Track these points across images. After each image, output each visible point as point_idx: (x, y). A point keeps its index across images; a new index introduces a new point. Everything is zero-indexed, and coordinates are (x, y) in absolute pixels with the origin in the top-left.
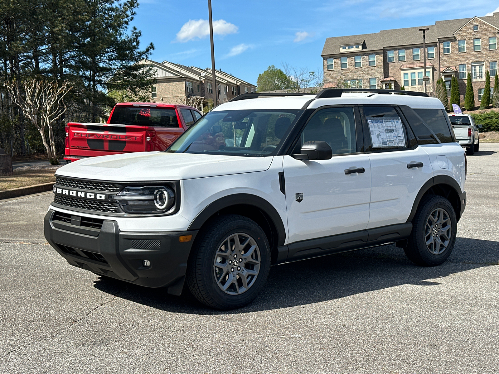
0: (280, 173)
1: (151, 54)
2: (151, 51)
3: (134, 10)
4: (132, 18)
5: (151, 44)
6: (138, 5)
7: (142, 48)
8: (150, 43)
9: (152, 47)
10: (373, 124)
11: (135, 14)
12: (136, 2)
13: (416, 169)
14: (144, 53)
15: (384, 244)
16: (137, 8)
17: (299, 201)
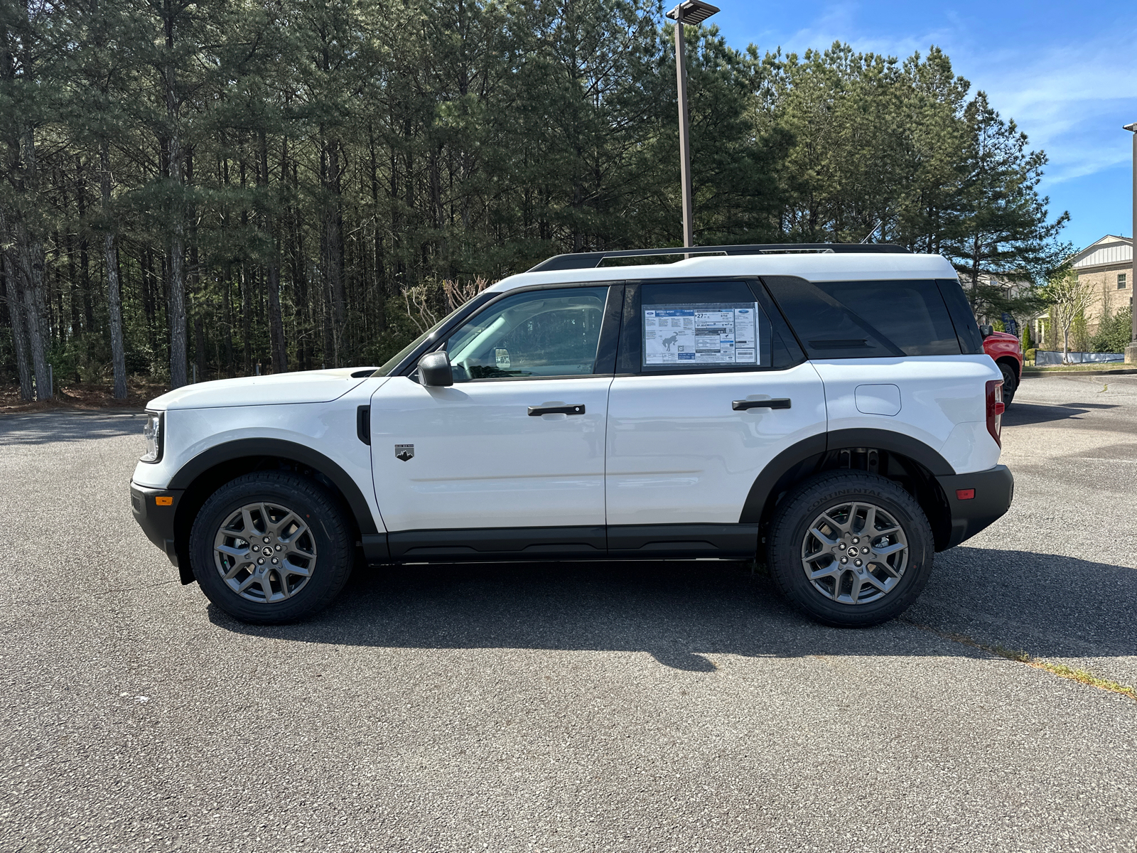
0: (360, 408)
1: (1063, 227)
2: (1065, 222)
3: (1040, 169)
4: (1038, 181)
5: (1066, 213)
6: (1046, 160)
7: (1050, 220)
8: (1063, 212)
9: (1066, 216)
10: (657, 319)
11: (1042, 173)
12: (1043, 158)
13: (768, 412)
14: (1053, 227)
15: (697, 559)
16: (1044, 165)
17: (405, 458)
